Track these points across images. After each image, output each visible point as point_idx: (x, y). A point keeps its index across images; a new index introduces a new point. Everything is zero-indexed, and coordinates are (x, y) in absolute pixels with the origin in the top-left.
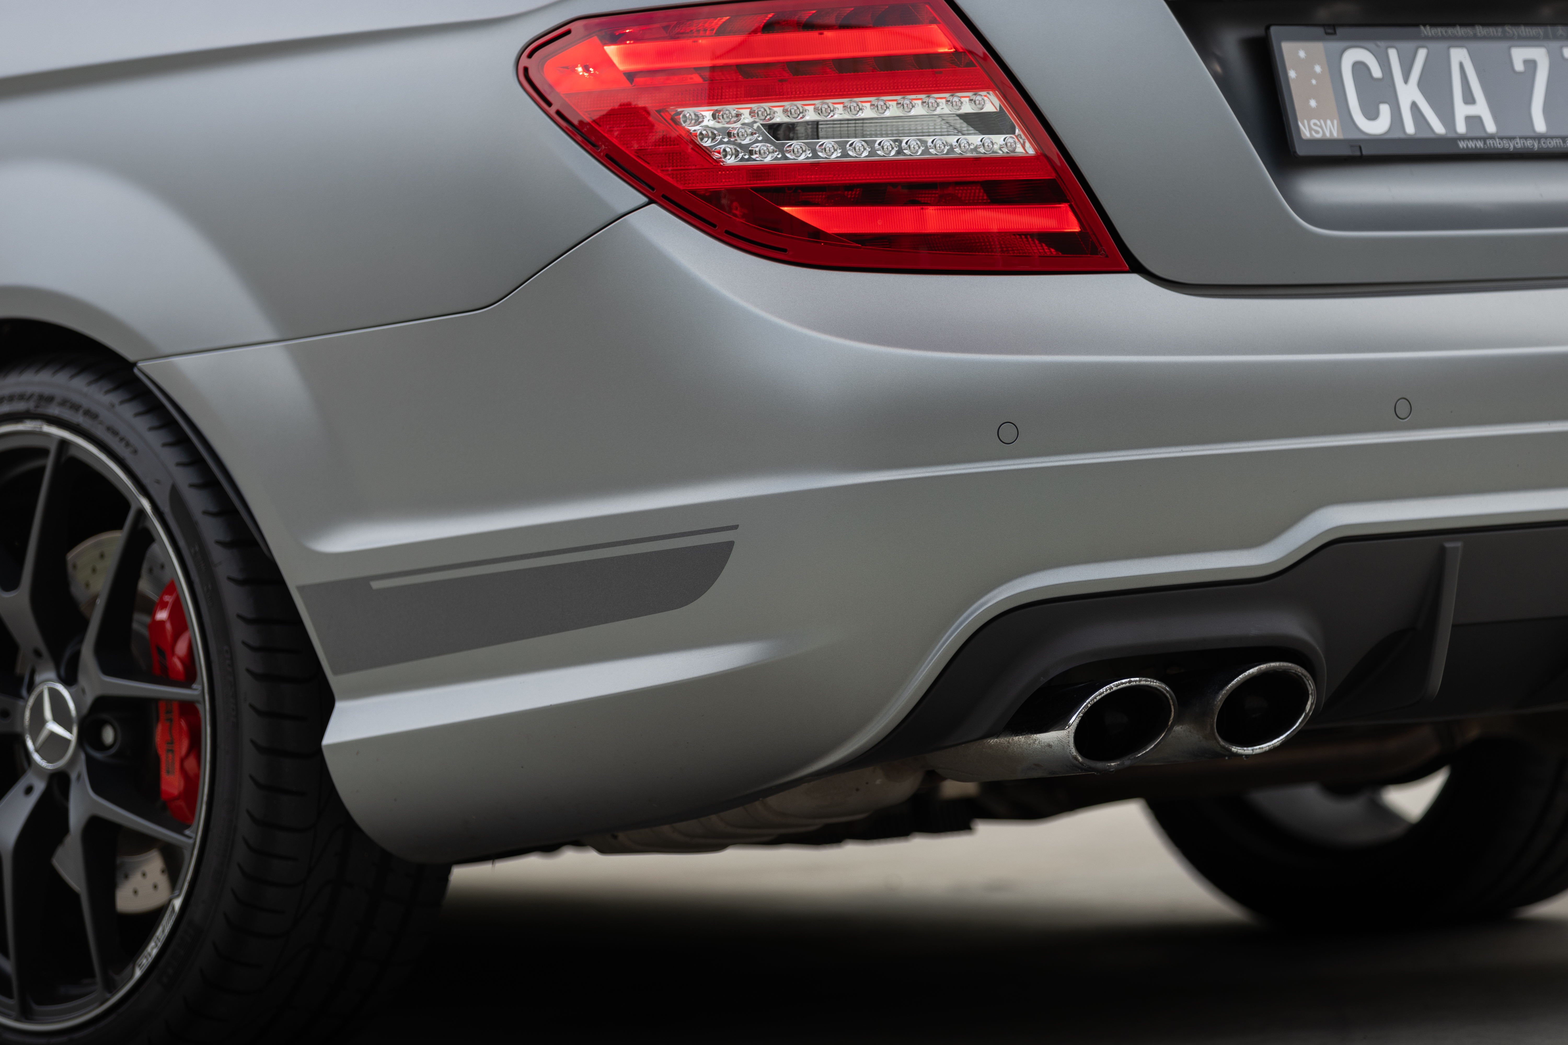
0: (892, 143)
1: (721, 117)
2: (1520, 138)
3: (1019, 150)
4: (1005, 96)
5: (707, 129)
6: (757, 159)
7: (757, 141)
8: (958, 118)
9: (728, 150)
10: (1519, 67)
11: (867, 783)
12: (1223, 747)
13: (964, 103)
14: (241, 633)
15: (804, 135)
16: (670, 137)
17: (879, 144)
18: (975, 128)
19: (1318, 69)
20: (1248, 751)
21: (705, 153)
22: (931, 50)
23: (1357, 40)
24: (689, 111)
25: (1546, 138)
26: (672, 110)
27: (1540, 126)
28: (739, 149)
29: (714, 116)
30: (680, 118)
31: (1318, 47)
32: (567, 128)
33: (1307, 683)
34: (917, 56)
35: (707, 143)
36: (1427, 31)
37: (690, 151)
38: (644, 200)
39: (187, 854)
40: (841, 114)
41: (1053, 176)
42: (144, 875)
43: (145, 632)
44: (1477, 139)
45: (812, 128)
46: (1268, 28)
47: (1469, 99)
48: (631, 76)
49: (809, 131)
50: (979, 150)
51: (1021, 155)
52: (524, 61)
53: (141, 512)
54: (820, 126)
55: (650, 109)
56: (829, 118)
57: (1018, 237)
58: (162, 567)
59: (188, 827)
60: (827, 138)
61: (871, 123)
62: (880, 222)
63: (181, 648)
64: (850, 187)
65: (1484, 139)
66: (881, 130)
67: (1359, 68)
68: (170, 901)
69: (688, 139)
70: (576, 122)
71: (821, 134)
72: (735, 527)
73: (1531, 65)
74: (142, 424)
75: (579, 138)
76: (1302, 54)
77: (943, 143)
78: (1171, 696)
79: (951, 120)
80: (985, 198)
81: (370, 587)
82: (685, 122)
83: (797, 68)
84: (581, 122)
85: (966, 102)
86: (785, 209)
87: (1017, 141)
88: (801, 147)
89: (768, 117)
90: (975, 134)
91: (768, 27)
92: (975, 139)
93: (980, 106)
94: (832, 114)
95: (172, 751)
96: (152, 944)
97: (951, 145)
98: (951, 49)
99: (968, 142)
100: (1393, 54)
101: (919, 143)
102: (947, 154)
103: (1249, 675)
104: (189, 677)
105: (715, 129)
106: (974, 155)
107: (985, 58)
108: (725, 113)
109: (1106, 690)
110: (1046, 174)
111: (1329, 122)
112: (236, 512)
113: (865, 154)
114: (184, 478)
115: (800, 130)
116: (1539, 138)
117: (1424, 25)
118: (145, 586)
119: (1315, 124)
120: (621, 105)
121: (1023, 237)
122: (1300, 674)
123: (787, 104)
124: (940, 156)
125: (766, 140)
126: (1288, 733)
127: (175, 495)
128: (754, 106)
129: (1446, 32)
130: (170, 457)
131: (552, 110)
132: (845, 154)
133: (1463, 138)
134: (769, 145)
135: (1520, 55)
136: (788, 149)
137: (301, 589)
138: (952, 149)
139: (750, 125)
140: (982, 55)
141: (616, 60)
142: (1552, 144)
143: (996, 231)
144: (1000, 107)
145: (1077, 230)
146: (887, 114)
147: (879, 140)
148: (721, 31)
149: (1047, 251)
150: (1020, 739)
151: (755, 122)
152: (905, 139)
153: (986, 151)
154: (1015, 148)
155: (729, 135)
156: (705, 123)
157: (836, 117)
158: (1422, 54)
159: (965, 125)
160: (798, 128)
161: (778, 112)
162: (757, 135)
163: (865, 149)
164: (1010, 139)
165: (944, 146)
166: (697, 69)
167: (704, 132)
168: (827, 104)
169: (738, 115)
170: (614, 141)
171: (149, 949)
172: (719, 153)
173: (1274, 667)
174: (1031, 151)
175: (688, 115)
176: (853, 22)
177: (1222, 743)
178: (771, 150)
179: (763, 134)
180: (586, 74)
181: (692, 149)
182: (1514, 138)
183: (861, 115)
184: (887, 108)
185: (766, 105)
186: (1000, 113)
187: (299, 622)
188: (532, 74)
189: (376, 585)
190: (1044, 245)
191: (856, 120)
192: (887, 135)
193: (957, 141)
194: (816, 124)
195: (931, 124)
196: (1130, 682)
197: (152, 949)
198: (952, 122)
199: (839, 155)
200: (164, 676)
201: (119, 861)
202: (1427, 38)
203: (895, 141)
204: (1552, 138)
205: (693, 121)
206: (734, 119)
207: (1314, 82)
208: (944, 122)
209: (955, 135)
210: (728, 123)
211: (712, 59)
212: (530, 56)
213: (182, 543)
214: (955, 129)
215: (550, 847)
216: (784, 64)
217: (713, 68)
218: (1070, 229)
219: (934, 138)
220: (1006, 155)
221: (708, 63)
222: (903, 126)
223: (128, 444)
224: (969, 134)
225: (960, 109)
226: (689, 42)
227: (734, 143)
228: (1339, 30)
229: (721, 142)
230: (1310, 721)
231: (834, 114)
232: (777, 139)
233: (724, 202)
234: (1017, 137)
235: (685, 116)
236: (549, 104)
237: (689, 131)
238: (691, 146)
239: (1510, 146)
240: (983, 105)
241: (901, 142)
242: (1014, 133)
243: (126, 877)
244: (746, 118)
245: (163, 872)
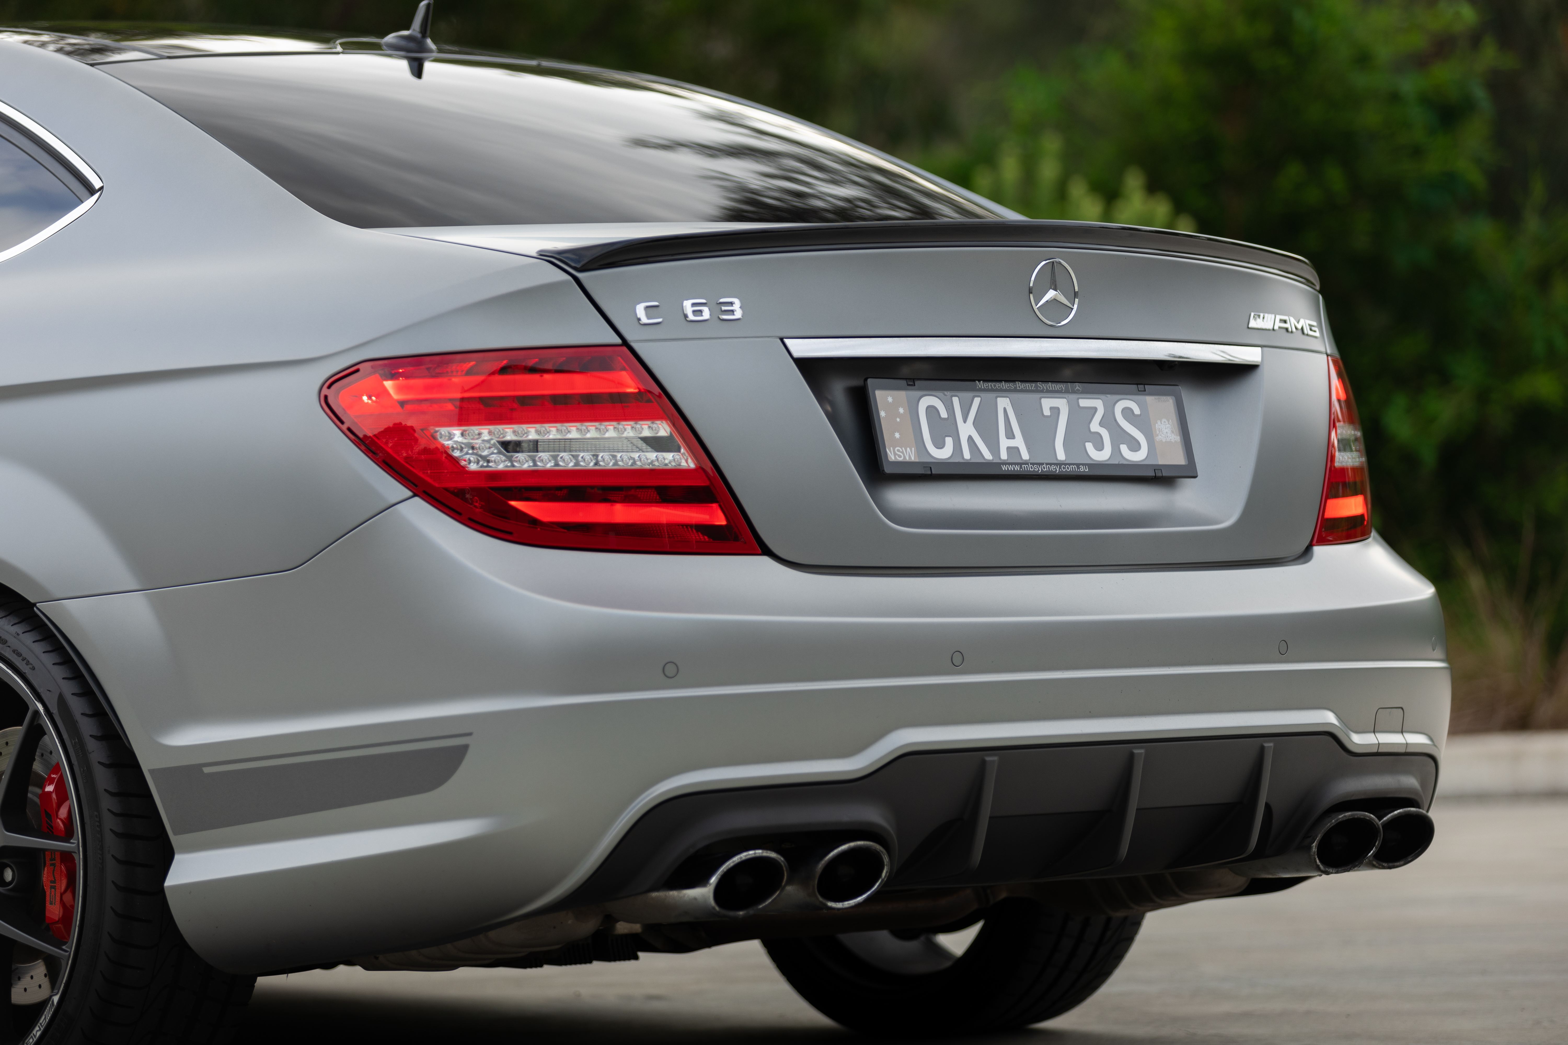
0: (591, 457)
1: (467, 435)
2: (1047, 464)
3: (684, 464)
4: (674, 424)
5: (457, 443)
6: (493, 466)
7: (493, 453)
8: (640, 440)
9: (472, 459)
10: (1047, 412)
11: (562, 923)
12: (821, 903)
13: (644, 429)
14: (107, 803)
15: (527, 449)
16: (430, 449)
17: (582, 457)
18: (652, 447)
19: (901, 410)
20: (839, 905)
21: (455, 461)
22: (621, 390)
23: (930, 390)
24: (444, 431)
25: (1065, 464)
26: (432, 429)
27: (1061, 456)
28: (480, 459)
29: (462, 435)
30: (437, 435)
31: (902, 395)
32: (354, 440)
33: (883, 857)
34: (611, 394)
35: (456, 454)
36: (981, 385)
37: (444, 458)
38: (410, 494)
39: (63, 963)
40: (555, 435)
41: (707, 483)
42: (32, 977)
43: (37, 800)
44: (1015, 464)
45: (533, 444)
46: (866, 380)
47: (1010, 435)
48: (402, 403)
49: (531, 446)
50: (654, 463)
51: (684, 468)
52: (325, 391)
53: (37, 713)
54: (539, 443)
55: (415, 428)
56: (546, 437)
57: (681, 527)
58: (51, 753)
59: (65, 943)
60: (544, 452)
61: (577, 442)
62: (581, 514)
63: (63, 812)
64: (560, 488)
65: (1020, 464)
66: (584, 447)
67: (931, 410)
68: (51, 997)
69: (443, 451)
70: (361, 436)
71: (539, 449)
72: (470, 734)
73: (1056, 411)
74: (39, 649)
75: (363, 448)
76: (890, 399)
77: (628, 458)
78: (784, 864)
79: (635, 441)
80: (658, 498)
81: (203, 772)
82: (441, 438)
83: (524, 401)
84: (365, 436)
85: (646, 429)
86: (513, 503)
87: (682, 457)
88: (525, 458)
89: (502, 436)
90: (651, 452)
91: (503, 370)
92: (652, 456)
93: (656, 432)
94: (548, 435)
95: (54, 887)
96: (37, 1028)
97: (634, 459)
98: (635, 389)
99: (646, 458)
100: (956, 400)
101: (611, 457)
102: (632, 465)
103: (842, 850)
104: (68, 834)
105: (463, 443)
106: (651, 467)
107: (660, 396)
108: (470, 432)
109: (738, 859)
110: (702, 482)
111: (908, 449)
112: (106, 714)
113: (571, 464)
114: (68, 689)
115: (524, 445)
116: (1060, 464)
117: (979, 381)
118: (37, 767)
119: (898, 451)
120: (395, 424)
121: (685, 527)
122: (878, 850)
123: (515, 427)
124: (626, 467)
125: (500, 453)
126: (869, 893)
127: (61, 700)
128: (492, 427)
129: (995, 386)
130: (59, 673)
131: (344, 427)
132: (557, 464)
133: (1005, 463)
134: (502, 456)
135: (1048, 404)
136: (515, 459)
137: (152, 772)
138: (634, 463)
139: (488, 441)
140: (658, 394)
141: (391, 392)
142: (1069, 469)
143: (665, 522)
144: (671, 433)
145: (724, 523)
146: (588, 435)
147: (582, 454)
148: (469, 373)
149: (701, 537)
150: (674, 893)
151: (492, 439)
152: (601, 455)
153: (660, 464)
154: (681, 463)
155: (473, 448)
156: (456, 439)
157: (551, 437)
158: (977, 401)
159: (644, 445)
160: (523, 444)
161: (510, 433)
162: (493, 448)
163: (571, 461)
164: (677, 456)
165: (629, 460)
166: (451, 400)
167: (455, 446)
168: (544, 427)
169: (480, 434)
170: (389, 450)
171: (34, 1032)
172: (465, 460)
173: (860, 845)
174: (692, 465)
175: (443, 433)
176: (565, 368)
177: (821, 899)
178: (503, 460)
179: (497, 448)
180: (370, 401)
181: (445, 457)
182: (1042, 464)
183: (570, 436)
184: (589, 431)
185: (500, 427)
186: (670, 438)
187: (150, 796)
188: (330, 400)
189: (206, 770)
190: (700, 533)
191: (565, 439)
192: (588, 451)
193: (639, 457)
194: (536, 442)
195: (620, 443)
196: (755, 853)
197: (37, 1032)
198: (635, 443)
199: (553, 464)
200: (50, 833)
201: (13, 967)
202: (981, 390)
203: (593, 455)
204: (1070, 464)
205: (447, 438)
206: (477, 437)
207: (898, 420)
208: (629, 442)
209: (637, 452)
210: (472, 439)
211: (461, 393)
212: (329, 387)
213: (65, 736)
214: (637, 447)
215: (328, 965)
216: (514, 397)
217: (462, 399)
218: (719, 522)
219: (622, 454)
220: (673, 468)
221: (459, 395)
222: (599, 444)
223: (28, 663)
224: (647, 452)
225: (641, 433)
226: (444, 380)
227: (476, 454)
228: (917, 383)
229: (467, 453)
230: (884, 885)
231: (550, 435)
232: (508, 452)
233: (468, 496)
234: (682, 454)
235: (441, 434)
236: (342, 422)
237: (443, 445)
238: (444, 455)
239: (1039, 470)
240: (658, 431)
241: (597, 456)
242: (679, 451)
243: (19, 979)
244: (486, 436)
245: (45, 975)
